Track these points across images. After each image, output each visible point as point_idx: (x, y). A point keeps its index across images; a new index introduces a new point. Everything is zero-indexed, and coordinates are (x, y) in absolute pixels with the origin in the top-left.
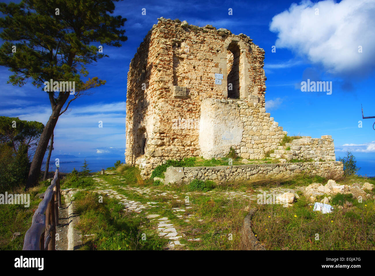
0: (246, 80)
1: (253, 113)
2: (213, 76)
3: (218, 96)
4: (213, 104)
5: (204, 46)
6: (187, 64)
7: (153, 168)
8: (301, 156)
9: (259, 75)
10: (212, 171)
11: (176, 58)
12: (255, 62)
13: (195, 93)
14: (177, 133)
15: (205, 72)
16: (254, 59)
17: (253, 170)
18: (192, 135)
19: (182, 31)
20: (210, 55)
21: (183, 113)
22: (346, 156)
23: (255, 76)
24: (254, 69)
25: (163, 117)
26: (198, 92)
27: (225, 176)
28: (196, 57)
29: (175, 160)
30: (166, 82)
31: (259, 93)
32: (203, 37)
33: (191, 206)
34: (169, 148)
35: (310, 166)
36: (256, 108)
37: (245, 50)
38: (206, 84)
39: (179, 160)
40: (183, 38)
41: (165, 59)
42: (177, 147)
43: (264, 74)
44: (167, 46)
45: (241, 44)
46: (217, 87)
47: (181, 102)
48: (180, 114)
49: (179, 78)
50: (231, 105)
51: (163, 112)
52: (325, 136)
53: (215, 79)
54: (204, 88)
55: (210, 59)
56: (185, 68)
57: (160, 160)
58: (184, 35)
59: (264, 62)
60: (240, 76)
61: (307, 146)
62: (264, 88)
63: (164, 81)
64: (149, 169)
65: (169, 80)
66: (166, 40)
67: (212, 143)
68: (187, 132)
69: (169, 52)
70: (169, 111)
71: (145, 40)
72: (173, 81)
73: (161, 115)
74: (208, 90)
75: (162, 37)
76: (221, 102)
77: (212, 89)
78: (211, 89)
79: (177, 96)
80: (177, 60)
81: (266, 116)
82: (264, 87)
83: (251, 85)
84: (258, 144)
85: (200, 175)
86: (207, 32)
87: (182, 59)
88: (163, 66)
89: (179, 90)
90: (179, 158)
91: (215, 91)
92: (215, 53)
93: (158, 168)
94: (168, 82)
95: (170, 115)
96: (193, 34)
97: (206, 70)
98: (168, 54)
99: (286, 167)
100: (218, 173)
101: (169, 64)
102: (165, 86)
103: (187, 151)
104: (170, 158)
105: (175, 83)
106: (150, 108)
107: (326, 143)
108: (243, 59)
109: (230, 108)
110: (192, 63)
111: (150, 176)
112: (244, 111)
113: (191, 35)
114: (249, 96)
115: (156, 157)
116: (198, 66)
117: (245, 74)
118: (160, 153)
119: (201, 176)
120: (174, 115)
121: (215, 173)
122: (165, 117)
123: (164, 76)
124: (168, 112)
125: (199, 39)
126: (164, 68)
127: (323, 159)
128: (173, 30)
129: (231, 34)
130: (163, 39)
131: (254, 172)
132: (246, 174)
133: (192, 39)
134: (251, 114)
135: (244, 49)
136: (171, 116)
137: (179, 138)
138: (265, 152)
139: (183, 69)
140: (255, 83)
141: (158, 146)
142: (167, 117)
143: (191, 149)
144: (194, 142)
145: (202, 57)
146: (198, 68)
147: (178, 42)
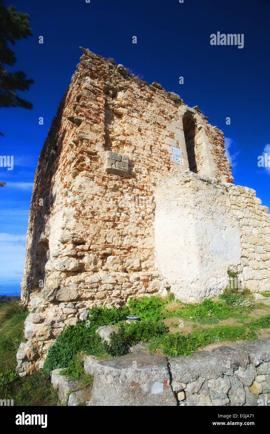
2: (169, 149)
5: (152, 105)
6: (128, 123)
7: (52, 337)
9: (224, 161)
11: (109, 110)
12: (216, 144)
13: (142, 170)
14: (113, 244)
15: (156, 141)
16: (215, 139)
18: (141, 247)
19: (120, 77)
20: (161, 120)
23: (219, 161)
24: (217, 152)
25: (83, 207)
26: (148, 170)
28: (141, 117)
29: (109, 306)
30: (91, 143)
32: (150, 93)
34: (94, 278)
37: (203, 126)
38: (160, 160)
40: (121, 86)
41: (91, 105)
42: (113, 273)
44: (95, 88)
45: (198, 118)
46: (175, 166)
47: (119, 183)
48: (117, 203)
49: (114, 142)
51: (83, 196)
53: (171, 155)
54: (157, 165)
55: (161, 124)
56: (125, 128)
57: (73, 311)
58: (122, 82)
63: (88, 140)
65: (97, 140)
66: (93, 80)
68: (132, 240)
69: (98, 98)
70: (96, 197)
72: (104, 143)
73: (79, 203)
74: (162, 168)
75: (87, 74)
77: (169, 169)
78: (167, 168)
79: (111, 169)
80: (110, 114)
83: (217, 171)
86: (155, 90)
87: (120, 116)
88: (86, 115)
89: (115, 159)
90: (118, 300)
91: (173, 172)
92: (168, 119)
93: (67, 333)
94: (94, 142)
95: (98, 205)
96: (135, 85)
97: (157, 139)
98: (96, 100)
101: (98, 115)
102: (89, 149)
103: (135, 283)
104: (98, 303)
105: (107, 146)
108: (201, 138)
110: (136, 123)
113: (133, 85)
115: (63, 301)
116: (146, 129)
117: (208, 157)
118: (73, 293)
120: (105, 206)
122: (87, 209)
123: (88, 131)
124: (93, 197)
125: (145, 95)
126: (88, 118)
128: (105, 71)
130: (87, 77)
133: (134, 90)
135: (202, 124)
136: (100, 206)
137: (117, 253)
139: (121, 129)
140: (220, 170)
141: (69, 273)
142: (91, 207)
143: (142, 278)
144: (145, 262)
145: (150, 119)
146: (145, 133)
147: (112, 89)
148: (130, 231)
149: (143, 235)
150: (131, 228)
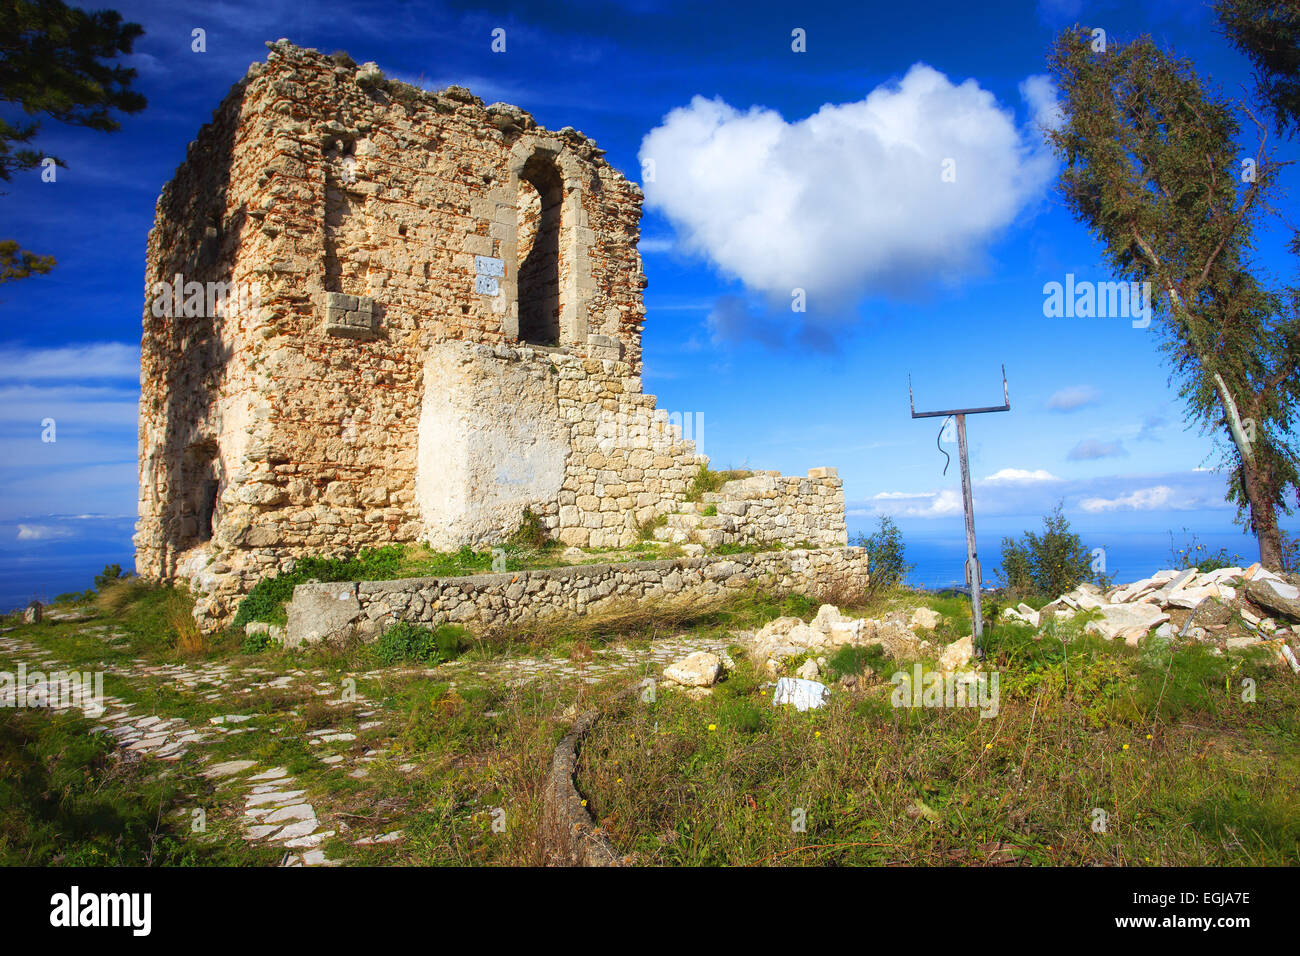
0: (579, 284)
1: (603, 394)
2: (470, 264)
3: (485, 335)
4: (465, 362)
5: (439, 158)
6: (377, 218)
7: (242, 591)
8: (750, 532)
9: (625, 269)
10: (461, 592)
11: (336, 192)
12: (612, 225)
13: (403, 320)
14: (338, 462)
15: (441, 250)
16: (608, 214)
17: (598, 584)
18: (391, 467)
19: (362, 99)
20: (457, 193)
21: (359, 391)
22: (879, 530)
23: (611, 271)
24: (607, 250)
25: (286, 402)
26: (416, 319)
27: (503, 606)
28: (408, 196)
29: (327, 556)
30: (298, 278)
31: (622, 330)
32: (437, 126)
33: (379, 719)
34: (305, 515)
35: (773, 563)
36: (612, 378)
37: (579, 184)
38: (446, 292)
39: (342, 558)
40: (363, 124)
41: (296, 192)
42: (336, 509)
43: (639, 268)
44: (303, 147)
45: (566, 161)
46: (482, 302)
47: (353, 352)
48: (347, 391)
49: (345, 266)
50: (529, 366)
51: (284, 384)
52: (818, 469)
53: (474, 276)
54: (438, 304)
55: (458, 205)
56: (370, 230)
57: (272, 559)
58: (367, 112)
59: (639, 229)
60: (563, 271)
61: (767, 503)
62: (638, 313)
63: (291, 274)
64: (229, 592)
65: (308, 270)
66: (298, 124)
67: (462, 493)
68: (373, 456)
69: (310, 171)
70: (308, 384)
71: (219, 117)
72: (324, 273)
73: (278, 395)
74: (449, 311)
75: (285, 112)
76: (495, 356)
77: (465, 310)
78: (461, 310)
79: (337, 328)
80: (338, 200)
81: (642, 404)
82: (639, 308)
83: (597, 300)
84: (615, 498)
85: (417, 606)
86: (451, 111)
87: (360, 198)
88: (285, 219)
89: (343, 307)
90: (344, 549)
91: (476, 316)
92: (479, 187)
93: (264, 587)
94: (303, 276)
95: (311, 397)
96: (398, 113)
97: (444, 243)
98: (307, 178)
99: (701, 569)
100: (482, 599)
101: (311, 212)
102: (293, 292)
103: (374, 525)
104: (310, 551)
105: (331, 282)
106: (235, 368)
107: (822, 490)
108: (571, 214)
109: (525, 374)
110: (396, 216)
111: (229, 621)
112: (573, 387)
113: (392, 114)
114: (590, 338)
115: (257, 547)
116: (418, 226)
117: (578, 265)
118: (271, 535)
119: (422, 612)
120: (324, 397)
121: (469, 598)
122: (292, 405)
123: (291, 255)
124: (303, 384)
125: (423, 134)
126: (290, 225)
127: (813, 542)
128: (324, 93)
129: (533, 126)
130: (286, 118)
131: (601, 589)
132: (575, 596)
133: (395, 129)
134: (594, 397)
135: (576, 179)
136: (315, 399)
137: (345, 478)
138: (637, 521)
139: (361, 233)
140: (609, 294)
141: (264, 508)
142: (299, 402)
143: (386, 517)
144: (397, 493)
145: (430, 197)
146: (415, 234)
147: (343, 135)
148: (370, 440)
149: (395, 446)
150: (374, 435)
